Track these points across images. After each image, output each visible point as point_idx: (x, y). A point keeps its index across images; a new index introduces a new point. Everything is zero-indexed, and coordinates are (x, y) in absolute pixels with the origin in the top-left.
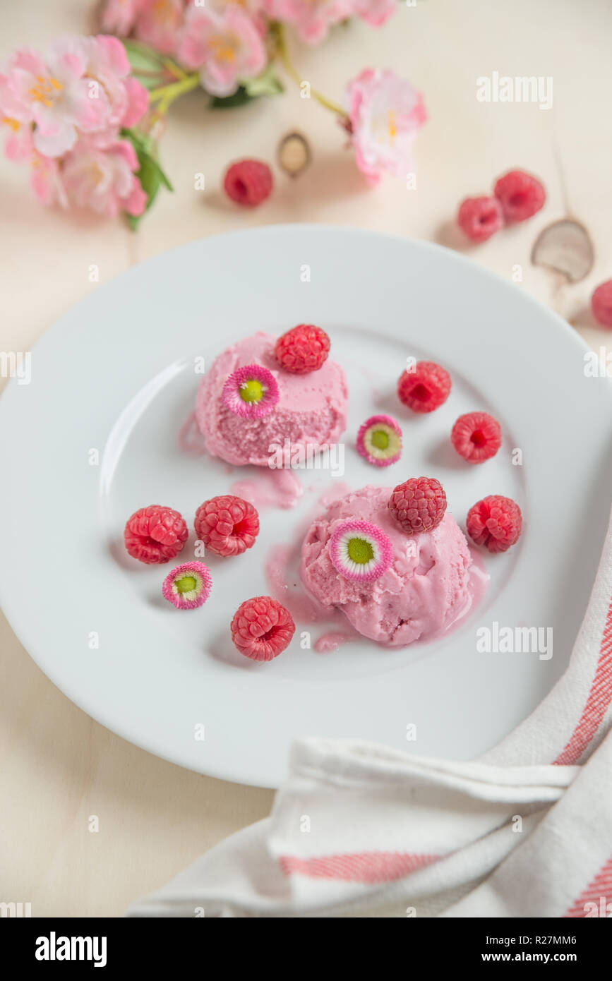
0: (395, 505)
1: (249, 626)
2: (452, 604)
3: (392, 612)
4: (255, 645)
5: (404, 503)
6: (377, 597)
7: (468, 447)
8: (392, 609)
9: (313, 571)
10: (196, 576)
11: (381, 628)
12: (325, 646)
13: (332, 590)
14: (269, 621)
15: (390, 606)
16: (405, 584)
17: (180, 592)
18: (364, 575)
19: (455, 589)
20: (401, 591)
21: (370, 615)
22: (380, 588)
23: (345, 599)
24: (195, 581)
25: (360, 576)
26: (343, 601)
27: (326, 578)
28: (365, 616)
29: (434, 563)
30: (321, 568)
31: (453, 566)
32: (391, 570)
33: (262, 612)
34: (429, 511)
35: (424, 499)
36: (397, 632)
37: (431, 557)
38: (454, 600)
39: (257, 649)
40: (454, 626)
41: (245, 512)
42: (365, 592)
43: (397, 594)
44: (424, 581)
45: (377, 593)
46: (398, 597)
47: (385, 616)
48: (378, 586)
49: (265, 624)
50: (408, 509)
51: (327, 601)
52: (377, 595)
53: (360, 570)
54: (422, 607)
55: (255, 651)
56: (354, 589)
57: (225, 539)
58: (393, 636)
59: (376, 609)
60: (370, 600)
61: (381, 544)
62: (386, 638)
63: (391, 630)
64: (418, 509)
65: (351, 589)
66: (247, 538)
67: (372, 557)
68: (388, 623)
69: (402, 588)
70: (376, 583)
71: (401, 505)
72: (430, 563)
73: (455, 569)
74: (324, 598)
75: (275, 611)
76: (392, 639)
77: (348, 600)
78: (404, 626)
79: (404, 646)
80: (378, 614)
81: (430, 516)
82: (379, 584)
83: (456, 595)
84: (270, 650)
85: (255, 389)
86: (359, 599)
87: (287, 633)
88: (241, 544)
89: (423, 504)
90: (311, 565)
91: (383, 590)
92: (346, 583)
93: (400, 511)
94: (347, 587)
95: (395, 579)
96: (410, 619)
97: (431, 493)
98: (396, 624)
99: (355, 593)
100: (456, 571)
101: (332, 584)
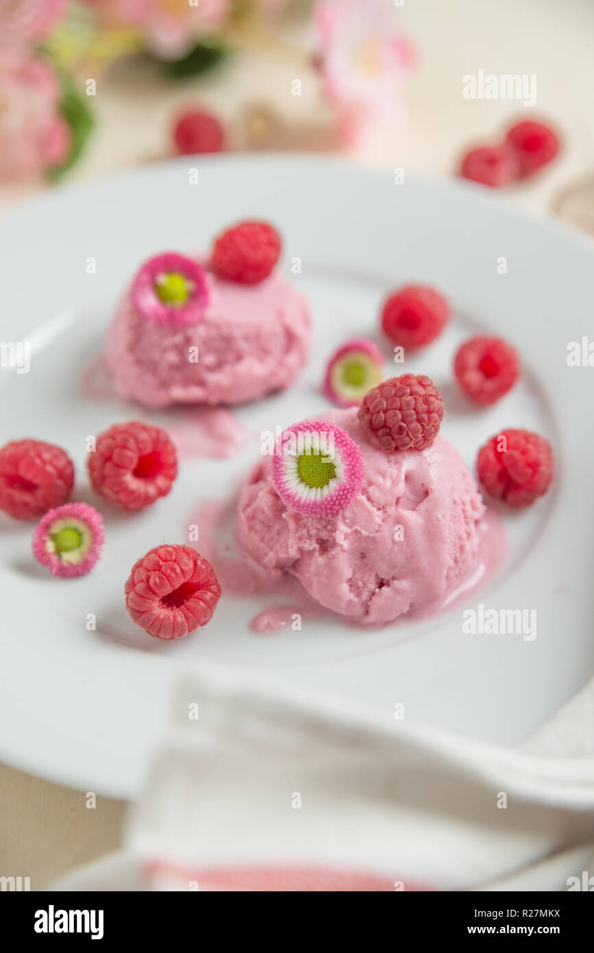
0: (368, 409)
1: (148, 578)
2: (456, 561)
3: (366, 565)
4: (159, 611)
5: (381, 403)
6: (342, 537)
7: (474, 377)
8: (365, 560)
9: (251, 518)
10: (82, 527)
11: (351, 591)
12: (268, 624)
13: (277, 542)
14: (178, 570)
15: (363, 556)
16: (383, 521)
17: (58, 551)
18: (322, 503)
19: (460, 538)
20: (377, 531)
21: (331, 569)
22: (346, 524)
23: (295, 547)
24: (80, 535)
25: (315, 504)
26: (293, 552)
27: (269, 527)
28: (325, 572)
29: (426, 493)
30: (263, 512)
31: (455, 502)
32: (363, 498)
33: (169, 559)
34: (417, 413)
35: (410, 397)
36: (374, 598)
37: (423, 485)
38: (458, 554)
39: (162, 616)
40: (460, 598)
41: (156, 442)
42: (324, 535)
43: (371, 535)
44: (414, 518)
45: (341, 531)
46: (374, 539)
47: (354, 572)
48: (344, 522)
49: (173, 575)
50: (385, 412)
51: (271, 558)
52: (342, 535)
53: (316, 495)
54: (411, 558)
55: (158, 618)
56: (308, 532)
57: (124, 475)
58: (368, 606)
59: (341, 557)
60: (332, 547)
61: (345, 452)
62: (359, 610)
63: (365, 595)
64: (400, 410)
65: (304, 532)
66: (161, 481)
67: (333, 476)
68: (360, 583)
69: (380, 525)
70: (340, 516)
71: (375, 407)
72: (422, 493)
73: (459, 508)
74: (266, 554)
75: (189, 559)
76: (367, 612)
77: (301, 551)
78: (385, 589)
79: (387, 624)
80: (345, 566)
81: (418, 420)
82: (344, 518)
83: (462, 548)
84: (180, 619)
85: (177, 285)
86: (315, 546)
87: (209, 595)
88: (152, 490)
89: (408, 404)
90: (249, 510)
91: (351, 527)
92: (297, 524)
93: (375, 416)
94: (297, 530)
95: (369, 512)
96: (394, 578)
97: (419, 389)
98: (372, 586)
99: (310, 536)
100: (461, 512)
101: (279, 533)
